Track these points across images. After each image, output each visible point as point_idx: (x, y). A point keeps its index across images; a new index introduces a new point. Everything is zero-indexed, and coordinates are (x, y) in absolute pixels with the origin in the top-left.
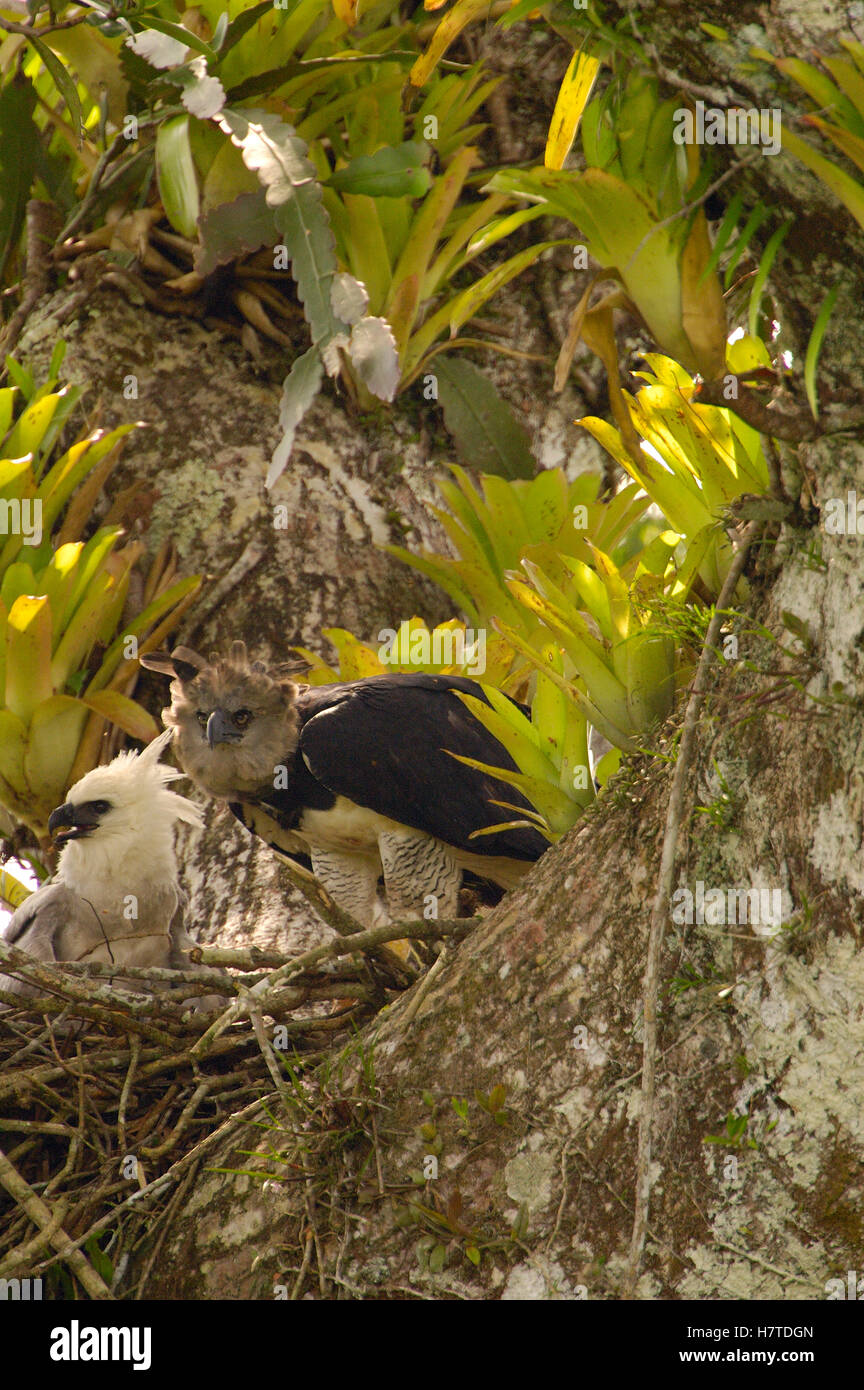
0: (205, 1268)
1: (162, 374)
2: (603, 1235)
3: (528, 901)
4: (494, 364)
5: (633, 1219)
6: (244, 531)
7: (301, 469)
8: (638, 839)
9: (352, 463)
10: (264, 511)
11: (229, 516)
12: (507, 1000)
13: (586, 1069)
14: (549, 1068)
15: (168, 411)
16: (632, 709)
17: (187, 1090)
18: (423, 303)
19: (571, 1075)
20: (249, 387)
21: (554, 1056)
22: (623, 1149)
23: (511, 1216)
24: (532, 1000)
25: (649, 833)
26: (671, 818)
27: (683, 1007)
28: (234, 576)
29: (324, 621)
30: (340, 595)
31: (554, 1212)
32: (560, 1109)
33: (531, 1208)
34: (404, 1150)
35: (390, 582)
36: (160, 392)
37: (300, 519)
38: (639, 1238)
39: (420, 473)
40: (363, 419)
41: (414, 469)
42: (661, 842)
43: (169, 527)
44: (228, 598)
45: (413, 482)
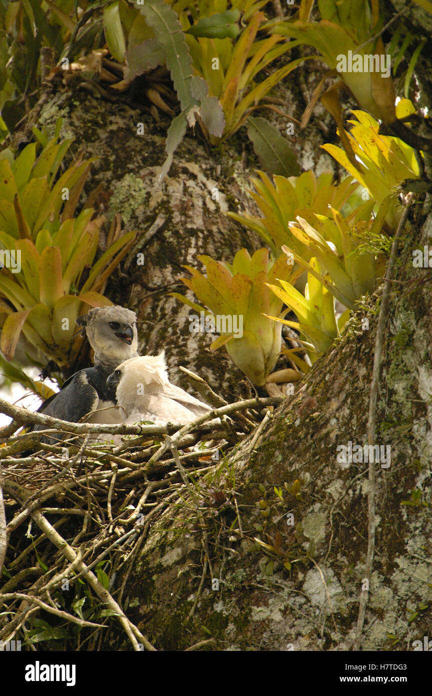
0: (155, 577)
1: (112, 132)
2: (352, 553)
3: (308, 388)
4: (276, 120)
5: (367, 544)
6: (155, 209)
7: (183, 176)
8: (361, 354)
9: (208, 172)
10: (165, 198)
11: (148, 201)
12: (299, 437)
13: (340, 470)
14: (322, 470)
15: (115, 151)
16: (355, 289)
17: (142, 489)
18: (240, 91)
19: (333, 473)
20: (155, 136)
21: (324, 464)
22: (361, 509)
23: (306, 545)
24: (312, 437)
25: (367, 351)
26: (377, 343)
27: (387, 437)
28: (152, 231)
29: (198, 252)
30: (205, 239)
31: (327, 542)
32: (328, 490)
33: (316, 541)
34: (251, 515)
35: (230, 231)
36: (110, 141)
37: (184, 201)
38: (371, 554)
39: (243, 175)
40: (213, 150)
41: (239, 174)
42: (373, 355)
43: (118, 208)
44: (149, 242)
45: (239, 180)
